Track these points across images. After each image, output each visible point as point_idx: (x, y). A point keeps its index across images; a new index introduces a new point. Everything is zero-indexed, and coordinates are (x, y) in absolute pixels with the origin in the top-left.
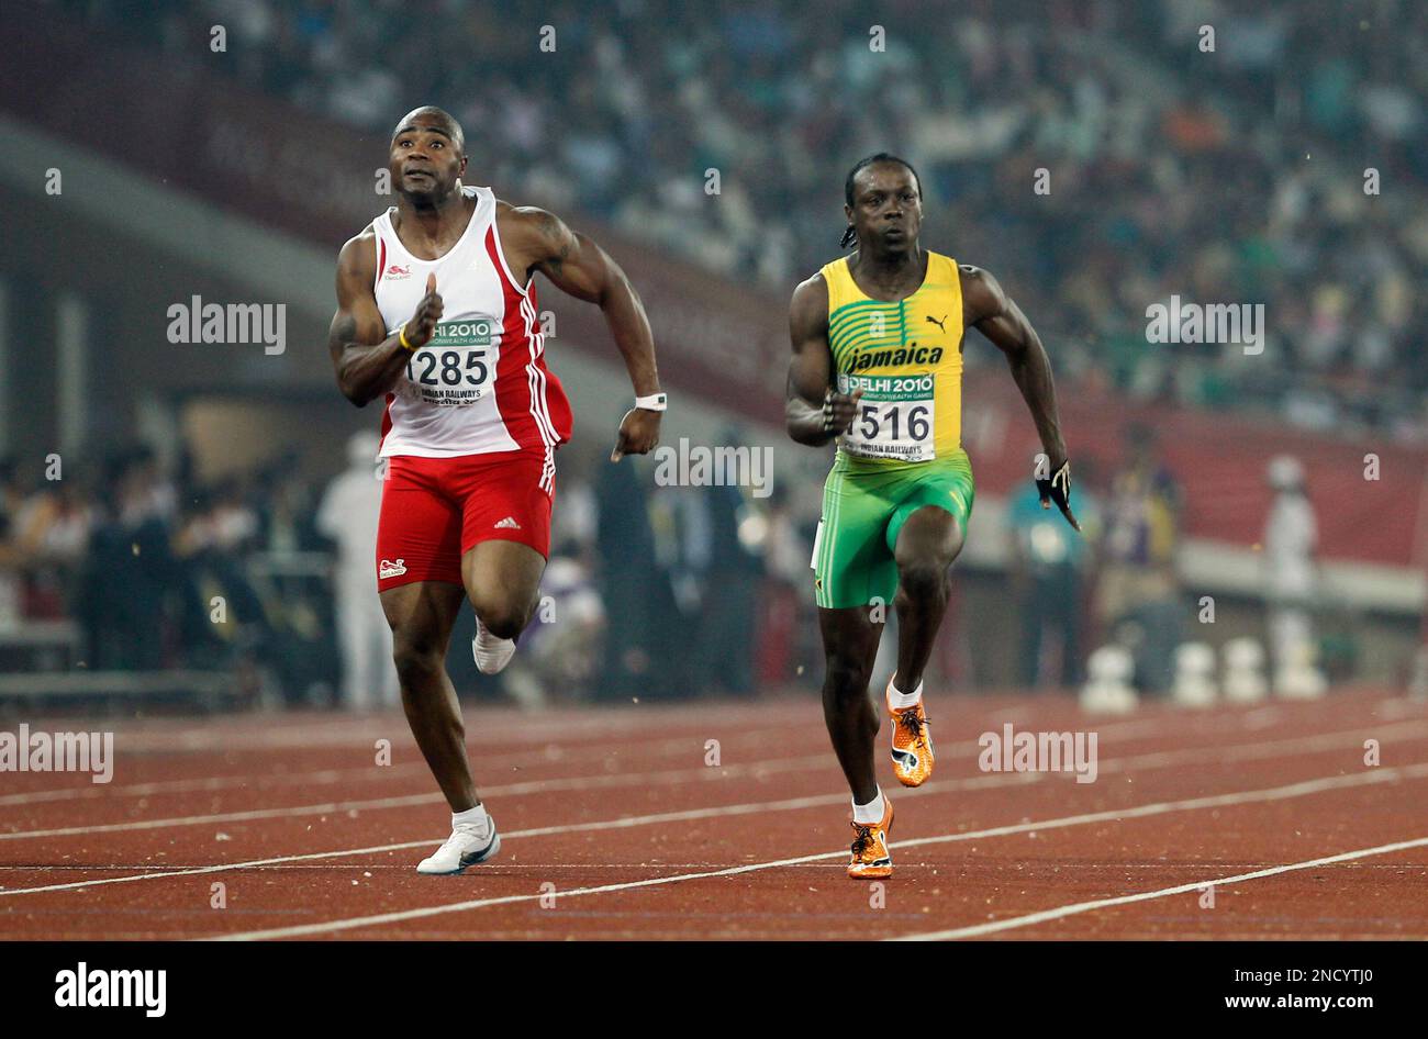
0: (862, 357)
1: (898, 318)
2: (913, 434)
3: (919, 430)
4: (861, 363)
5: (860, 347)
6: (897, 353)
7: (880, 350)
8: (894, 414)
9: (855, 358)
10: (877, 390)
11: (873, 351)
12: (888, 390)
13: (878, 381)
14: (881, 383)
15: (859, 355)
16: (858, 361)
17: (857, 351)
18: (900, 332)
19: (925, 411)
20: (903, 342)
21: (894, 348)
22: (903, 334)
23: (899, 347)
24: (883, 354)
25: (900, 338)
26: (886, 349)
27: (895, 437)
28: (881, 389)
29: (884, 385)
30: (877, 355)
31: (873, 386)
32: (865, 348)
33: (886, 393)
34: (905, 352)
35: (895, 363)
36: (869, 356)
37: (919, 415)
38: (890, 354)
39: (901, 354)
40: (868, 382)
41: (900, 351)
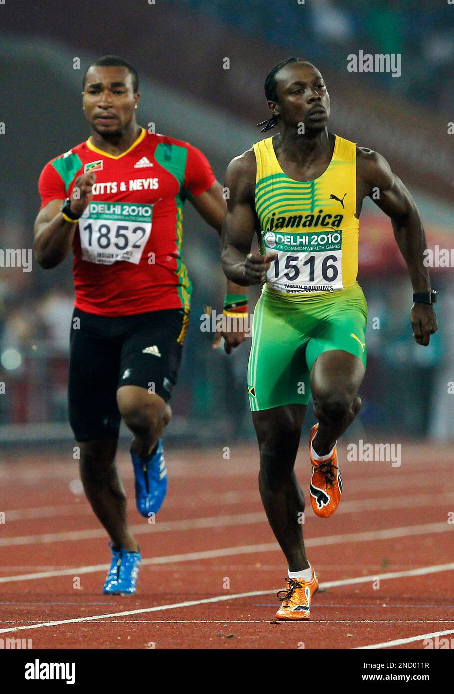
0: (278, 220)
1: (309, 190)
2: (325, 277)
3: (330, 272)
4: (277, 224)
5: (277, 211)
6: (307, 217)
7: (293, 214)
8: (311, 261)
9: (273, 220)
10: (298, 243)
11: (287, 215)
12: (307, 244)
13: (298, 237)
14: (301, 238)
15: (276, 217)
16: (275, 222)
17: (274, 214)
18: (310, 201)
19: (335, 259)
20: (312, 211)
21: (305, 214)
22: (313, 203)
23: (309, 213)
24: (295, 217)
25: (310, 206)
26: (297, 214)
27: (312, 279)
28: (301, 243)
29: (303, 240)
30: (290, 218)
31: (295, 241)
32: (280, 213)
34: (313, 217)
35: (304, 225)
36: (284, 219)
37: (330, 262)
38: (301, 217)
39: (309, 218)
40: (290, 238)
41: (309, 216)
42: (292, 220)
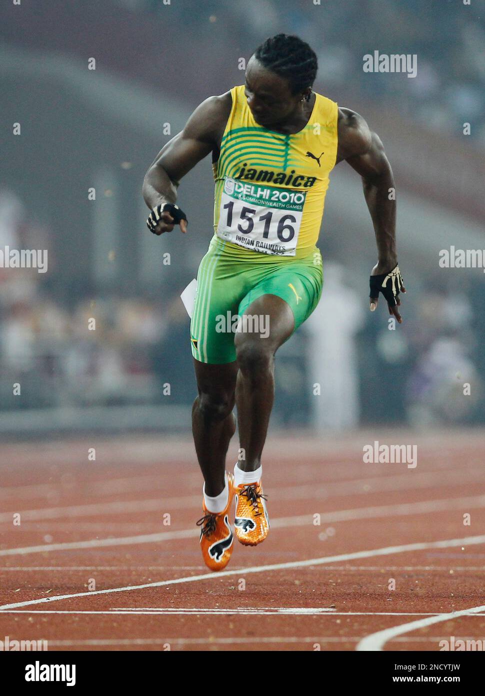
0: (249, 171)
4: (248, 175)
5: (248, 162)
6: (278, 175)
7: (265, 169)
8: (268, 219)
9: (243, 170)
10: (258, 196)
11: (259, 169)
12: (267, 198)
13: (259, 189)
14: (262, 190)
15: (247, 168)
16: (246, 172)
17: (245, 165)
18: (284, 159)
19: (293, 219)
20: (285, 167)
21: (277, 171)
22: (286, 161)
23: (281, 171)
24: (267, 173)
25: (283, 164)
26: (270, 170)
28: (261, 196)
29: (264, 194)
30: (262, 172)
31: (256, 192)
32: (252, 164)
33: (264, 200)
34: (284, 176)
36: (255, 171)
37: (288, 222)
38: (272, 174)
39: (281, 176)
40: (251, 189)
41: (282, 174)
42: (263, 174)
